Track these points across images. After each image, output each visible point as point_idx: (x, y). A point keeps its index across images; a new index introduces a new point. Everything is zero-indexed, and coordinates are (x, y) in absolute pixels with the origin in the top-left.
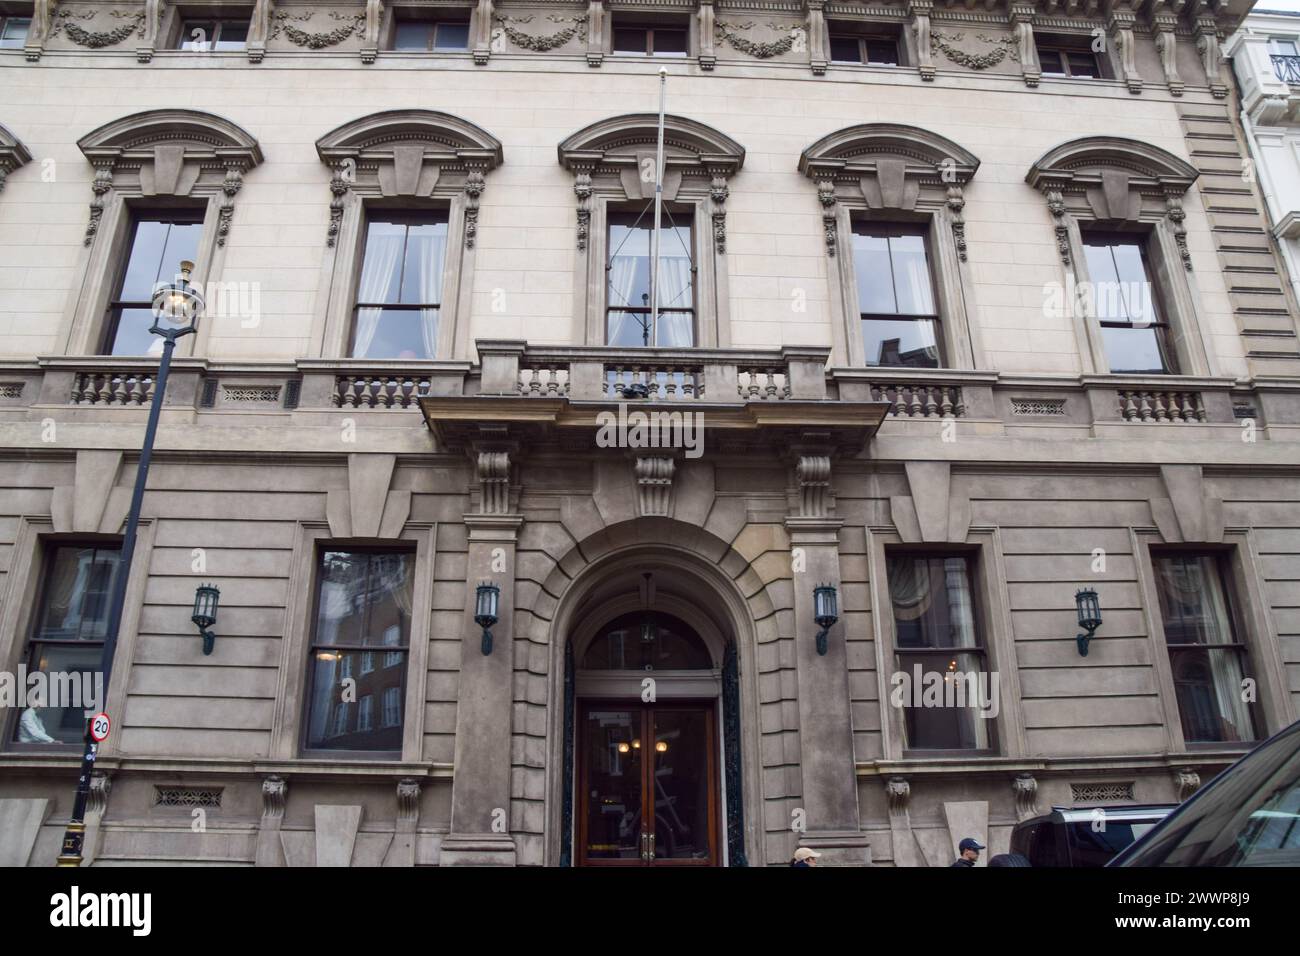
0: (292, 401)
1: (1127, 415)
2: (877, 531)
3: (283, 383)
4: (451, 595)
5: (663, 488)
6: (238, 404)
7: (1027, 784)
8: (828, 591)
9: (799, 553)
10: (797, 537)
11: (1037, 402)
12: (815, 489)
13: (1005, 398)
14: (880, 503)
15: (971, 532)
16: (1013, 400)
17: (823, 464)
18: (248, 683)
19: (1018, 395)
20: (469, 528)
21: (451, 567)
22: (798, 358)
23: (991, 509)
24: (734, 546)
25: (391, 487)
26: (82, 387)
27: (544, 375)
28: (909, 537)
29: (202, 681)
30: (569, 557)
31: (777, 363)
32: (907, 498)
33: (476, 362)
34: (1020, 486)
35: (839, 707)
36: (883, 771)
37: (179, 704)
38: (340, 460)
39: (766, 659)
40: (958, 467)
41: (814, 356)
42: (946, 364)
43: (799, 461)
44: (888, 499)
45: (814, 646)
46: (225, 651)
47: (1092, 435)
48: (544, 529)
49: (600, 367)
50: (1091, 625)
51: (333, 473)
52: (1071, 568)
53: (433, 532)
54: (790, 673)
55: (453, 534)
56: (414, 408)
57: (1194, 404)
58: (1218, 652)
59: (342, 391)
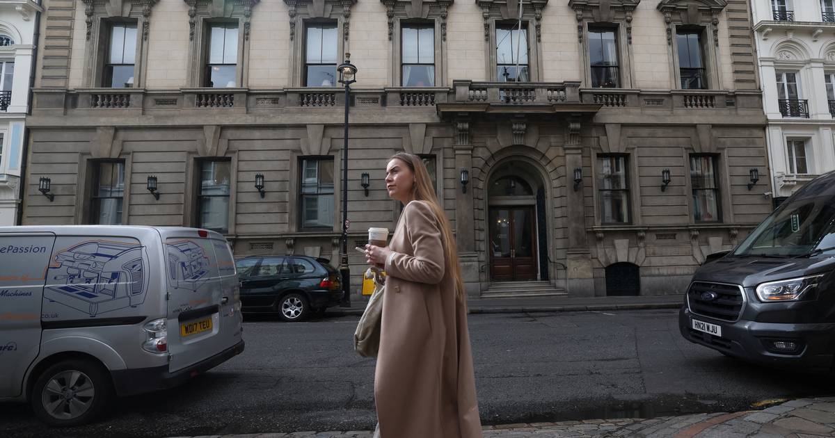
0: (384, 103)
1: (686, 105)
2: (594, 148)
3: (379, 96)
4: (450, 173)
5: (522, 134)
6: (364, 105)
7: (642, 234)
8: (580, 170)
9: (567, 157)
10: (567, 152)
11: (653, 101)
12: (574, 134)
13: (642, 99)
14: (596, 139)
15: (627, 149)
16: (645, 100)
17: (578, 126)
18: (382, 205)
19: (646, 98)
20: (455, 150)
21: (449, 163)
22: (569, 86)
23: (635, 141)
24: (546, 155)
25: (425, 136)
26: (303, 99)
27: (478, 92)
28: (605, 151)
29: (366, 206)
30: (489, 160)
31: (561, 87)
32: (605, 137)
33: (452, 87)
34: (645, 132)
35: (581, 209)
36: (595, 229)
37: (360, 214)
38: (406, 126)
39: (557, 193)
40: (623, 125)
41: (574, 85)
42: (620, 86)
43: (569, 125)
44: (599, 137)
45: (573, 188)
46: (373, 195)
47: (672, 113)
48: (481, 149)
49: (498, 90)
50: (667, 182)
51: (404, 130)
52: (661, 161)
53: (441, 151)
54: (565, 198)
55: (449, 152)
56: (430, 105)
57: (711, 101)
58: (709, 191)
59: (403, 99)
